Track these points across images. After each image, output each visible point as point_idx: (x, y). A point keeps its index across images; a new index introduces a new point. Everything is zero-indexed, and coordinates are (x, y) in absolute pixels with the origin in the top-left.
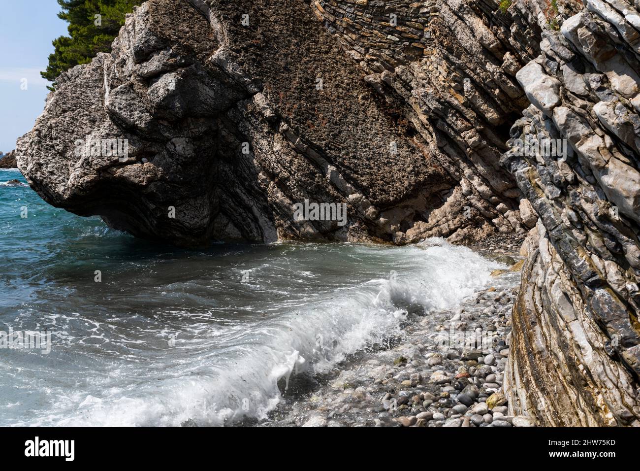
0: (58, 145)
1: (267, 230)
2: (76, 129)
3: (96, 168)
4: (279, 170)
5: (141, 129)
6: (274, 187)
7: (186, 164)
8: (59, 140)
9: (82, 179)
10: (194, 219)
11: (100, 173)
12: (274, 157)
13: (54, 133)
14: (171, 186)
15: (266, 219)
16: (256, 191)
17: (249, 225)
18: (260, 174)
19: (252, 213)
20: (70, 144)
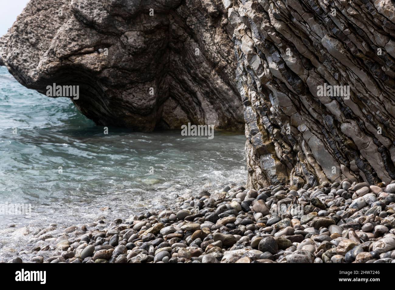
0: (31, 38)
1: (209, 112)
2: (47, 25)
3: (59, 56)
4: (219, 60)
5: (98, 25)
6: (215, 75)
7: (137, 53)
8: (32, 34)
9: (48, 65)
10: (141, 100)
11: (62, 61)
12: (215, 48)
13: (29, 29)
14: (122, 72)
15: (207, 102)
16: (200, 78)
17: (194, 109)
18: (204, 64)
19: (197, 98)
20: (41, 37)
